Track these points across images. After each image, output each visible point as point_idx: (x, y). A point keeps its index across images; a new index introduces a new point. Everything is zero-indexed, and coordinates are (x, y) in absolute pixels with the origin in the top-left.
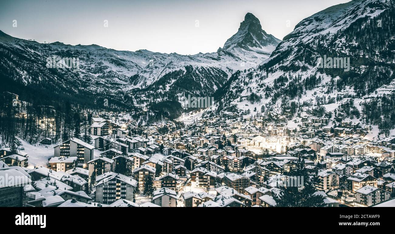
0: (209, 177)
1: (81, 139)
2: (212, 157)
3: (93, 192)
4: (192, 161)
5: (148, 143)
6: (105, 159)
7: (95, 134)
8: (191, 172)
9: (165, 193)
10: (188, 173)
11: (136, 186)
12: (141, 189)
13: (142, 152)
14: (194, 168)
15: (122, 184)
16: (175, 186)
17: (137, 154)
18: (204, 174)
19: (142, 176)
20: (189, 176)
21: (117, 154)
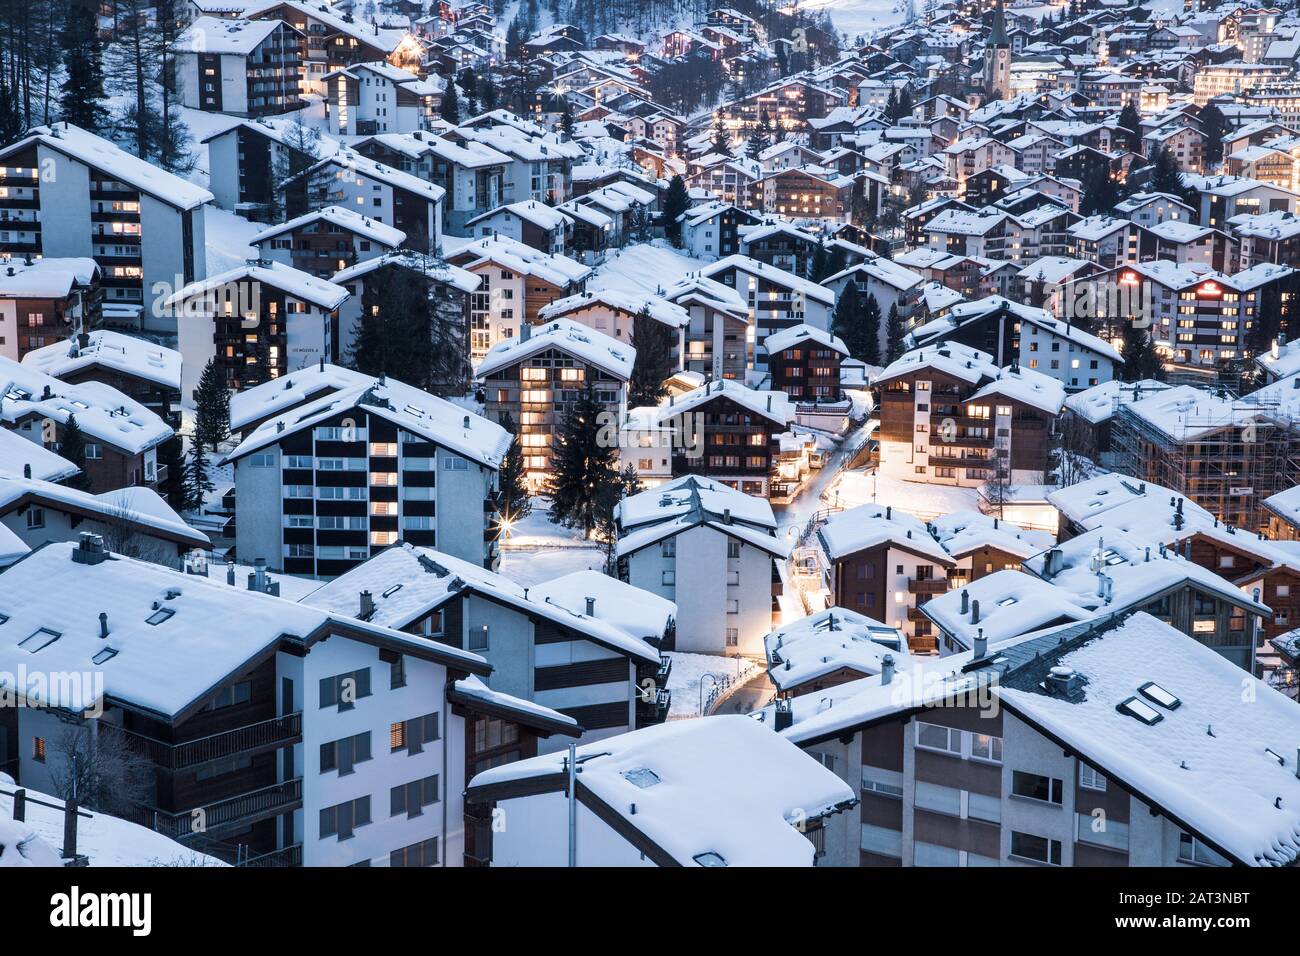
0: (1004, 411)
1: (112, 132)
2: (1031, 272)
3: (212, 499)
4: (885, 302)
5: (579, 173)
6: (285, 275)
7: (211, 100)
8: (877, 375)
9: (702, 518)
10: (859, 383)
11: (497, 460)
12: (536, 480)
13: (536, 237)
14: (896, 351)
15: (410, 450)
16: (767, 471)
17: (505, 249)
18: (969, 389)
19: (540, 396)
20: (864, 401)
21: (368, 243)
